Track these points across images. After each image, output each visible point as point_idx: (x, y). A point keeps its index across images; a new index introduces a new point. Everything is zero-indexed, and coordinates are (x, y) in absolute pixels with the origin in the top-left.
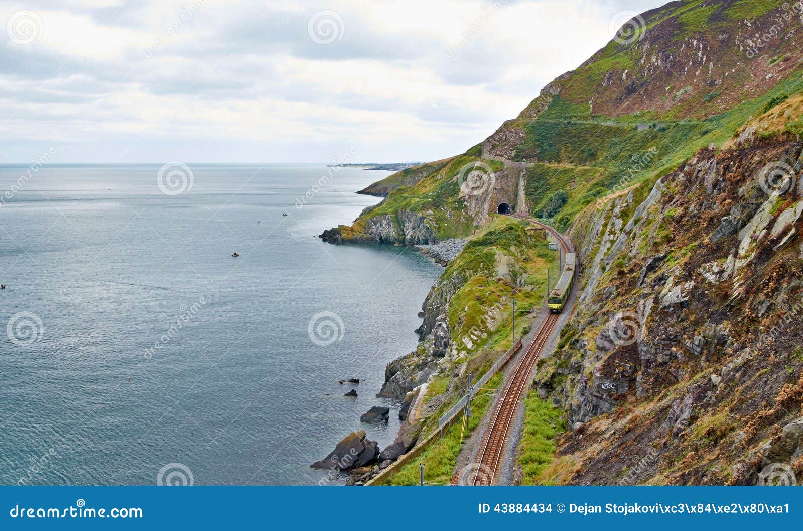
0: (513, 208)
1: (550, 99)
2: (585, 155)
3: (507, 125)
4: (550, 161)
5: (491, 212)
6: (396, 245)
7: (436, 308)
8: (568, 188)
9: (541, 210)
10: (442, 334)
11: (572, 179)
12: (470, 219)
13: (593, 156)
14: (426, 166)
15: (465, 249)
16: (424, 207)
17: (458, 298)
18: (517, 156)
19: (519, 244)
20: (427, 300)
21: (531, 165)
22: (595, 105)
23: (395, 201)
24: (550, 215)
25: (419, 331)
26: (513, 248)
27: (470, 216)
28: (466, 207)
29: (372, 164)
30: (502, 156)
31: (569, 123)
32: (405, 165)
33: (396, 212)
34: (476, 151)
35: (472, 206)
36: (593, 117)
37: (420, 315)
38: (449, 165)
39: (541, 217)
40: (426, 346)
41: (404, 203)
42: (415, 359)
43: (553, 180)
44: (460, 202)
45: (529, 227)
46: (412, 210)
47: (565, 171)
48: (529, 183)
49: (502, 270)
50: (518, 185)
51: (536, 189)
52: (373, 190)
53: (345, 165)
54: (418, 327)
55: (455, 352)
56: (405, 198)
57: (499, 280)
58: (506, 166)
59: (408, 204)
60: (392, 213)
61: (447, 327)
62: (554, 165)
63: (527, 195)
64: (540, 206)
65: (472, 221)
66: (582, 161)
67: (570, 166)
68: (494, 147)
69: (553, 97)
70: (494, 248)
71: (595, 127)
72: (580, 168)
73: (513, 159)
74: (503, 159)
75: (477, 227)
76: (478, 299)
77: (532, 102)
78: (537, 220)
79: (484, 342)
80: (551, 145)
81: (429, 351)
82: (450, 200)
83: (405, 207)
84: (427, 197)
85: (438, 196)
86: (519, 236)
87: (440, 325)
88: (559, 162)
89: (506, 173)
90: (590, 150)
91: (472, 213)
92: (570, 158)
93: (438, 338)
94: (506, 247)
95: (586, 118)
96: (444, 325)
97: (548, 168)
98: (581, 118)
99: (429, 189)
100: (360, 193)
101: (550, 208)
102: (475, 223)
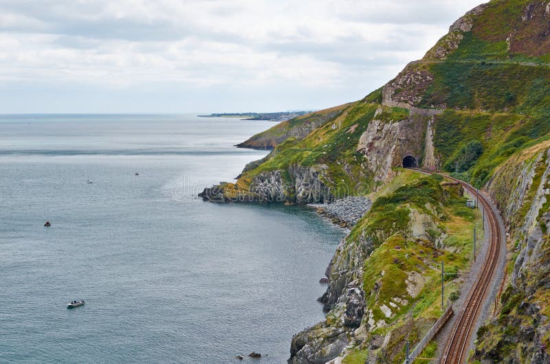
0: (420, 161)
1: (460, 37)
2: (503, 100)
3: (411, 67)
4: (462, 109)
5: (394, 166)
6: (287, 204)
7: (342, 274)
8: (483, 138)
9: (453, 163)
10: (355, 301)
11: (487, 128)
12: (370, 174)
13: (511, 101)
14: (315, 116)
15: (374, 207)
16: (318, 161)
17: (373, 261)
18: (423, 102)
19: (435, 201)
20: (331, 264)
21: (440, 112)
22: (514, 42)
23: (284, 154)
24: (463, 169)
25: (323, 300)
26: (428, 206)
27: (371, 171)
28: (365, 160)
29: (250, 114)
30: (406, 102)
31: (483, 63)
32: (288, 114)
33: (285, 167)
34: (377, 97)
35: (372, 158)
36: (511, 56)
37: (323, 281)
38: (345, 114)
39: (453, 170)
40: (337, 315)
41: (295, 157)
42: (325, 330)
43: (466, 129)
44: (359, 155)
45: (444, 182)
46: (304, 165)
47: (480, 118)
48: (438, 133)
49: (417, 230)
50: (424, 135)
51: (446, 139)
52: (255, 143)
53: (219, 115)
54: (321, 296)
55: (371, 322)
56: (295, 151)
57: (419, 240)
58: (411, 113)
59: (300, 158)
60: (281, 168)
61: (362, 293)
62: (466, 112)
63: (436, 145)
64: (451, 159)
65: (373, 176)
66: (499, 107)
67: (484, 113)
68: (397, 92)
69: (464, 34)
70: (408, 205)
71: (514, 67)
72: (497, 114)
73: (418, 105)
74: (408, 106)
75: (378, 183)
76: (396, 262)
77: (440, 40)
78: (448, 174)
79: (405, 310)
80: (462, 90)
81: (340, 321)
82: (348, 153)
83: (296, 161)
84: (320, 150)
85: (334, 149)
86: (435, 192)
87: (353, 291)
88: (473, 108)
89: (411, 121)
90: (509, 94)
91: (373, 168)
92: (485, 104)
93: (350, 307)
94: (420, 204)
95: (503, 57)
96: (358, 291)
97: (460, 115)
98: (497, 57)
99: (323, 140)
100: (240, 146)
101: (463, 161)
102: (376, 179)
